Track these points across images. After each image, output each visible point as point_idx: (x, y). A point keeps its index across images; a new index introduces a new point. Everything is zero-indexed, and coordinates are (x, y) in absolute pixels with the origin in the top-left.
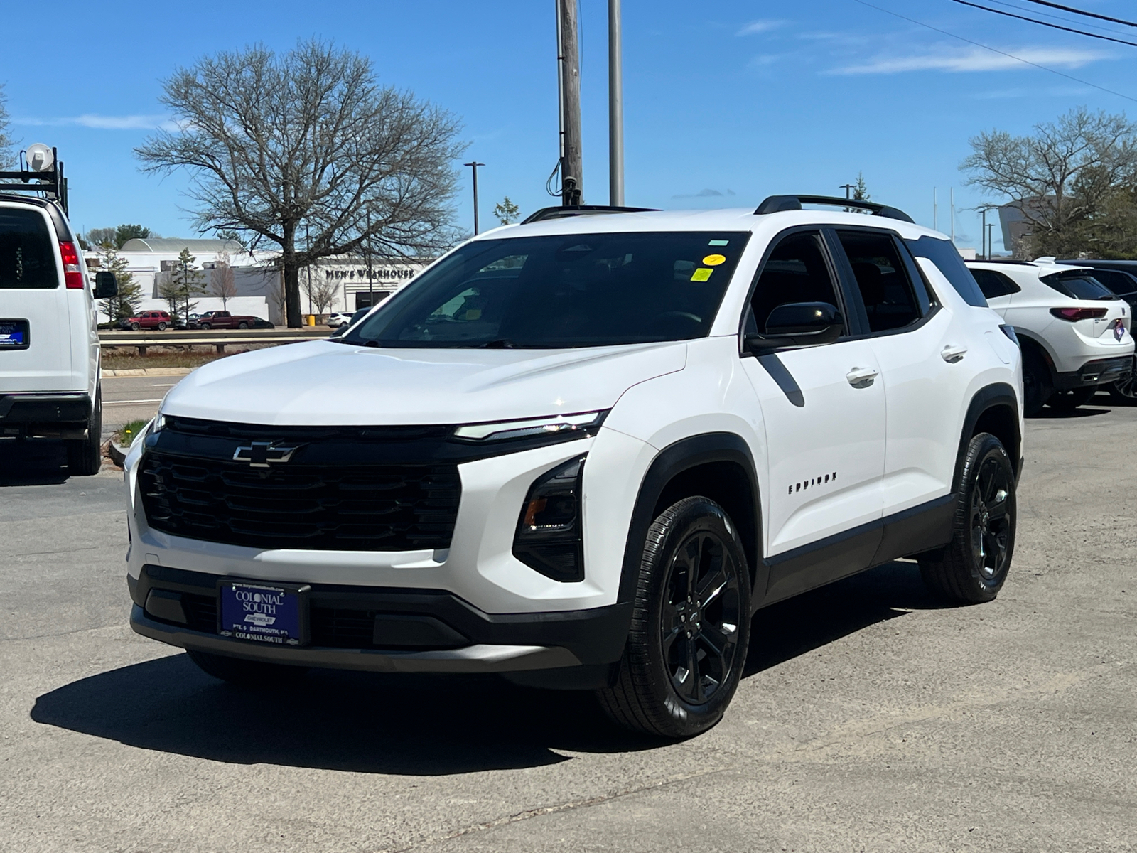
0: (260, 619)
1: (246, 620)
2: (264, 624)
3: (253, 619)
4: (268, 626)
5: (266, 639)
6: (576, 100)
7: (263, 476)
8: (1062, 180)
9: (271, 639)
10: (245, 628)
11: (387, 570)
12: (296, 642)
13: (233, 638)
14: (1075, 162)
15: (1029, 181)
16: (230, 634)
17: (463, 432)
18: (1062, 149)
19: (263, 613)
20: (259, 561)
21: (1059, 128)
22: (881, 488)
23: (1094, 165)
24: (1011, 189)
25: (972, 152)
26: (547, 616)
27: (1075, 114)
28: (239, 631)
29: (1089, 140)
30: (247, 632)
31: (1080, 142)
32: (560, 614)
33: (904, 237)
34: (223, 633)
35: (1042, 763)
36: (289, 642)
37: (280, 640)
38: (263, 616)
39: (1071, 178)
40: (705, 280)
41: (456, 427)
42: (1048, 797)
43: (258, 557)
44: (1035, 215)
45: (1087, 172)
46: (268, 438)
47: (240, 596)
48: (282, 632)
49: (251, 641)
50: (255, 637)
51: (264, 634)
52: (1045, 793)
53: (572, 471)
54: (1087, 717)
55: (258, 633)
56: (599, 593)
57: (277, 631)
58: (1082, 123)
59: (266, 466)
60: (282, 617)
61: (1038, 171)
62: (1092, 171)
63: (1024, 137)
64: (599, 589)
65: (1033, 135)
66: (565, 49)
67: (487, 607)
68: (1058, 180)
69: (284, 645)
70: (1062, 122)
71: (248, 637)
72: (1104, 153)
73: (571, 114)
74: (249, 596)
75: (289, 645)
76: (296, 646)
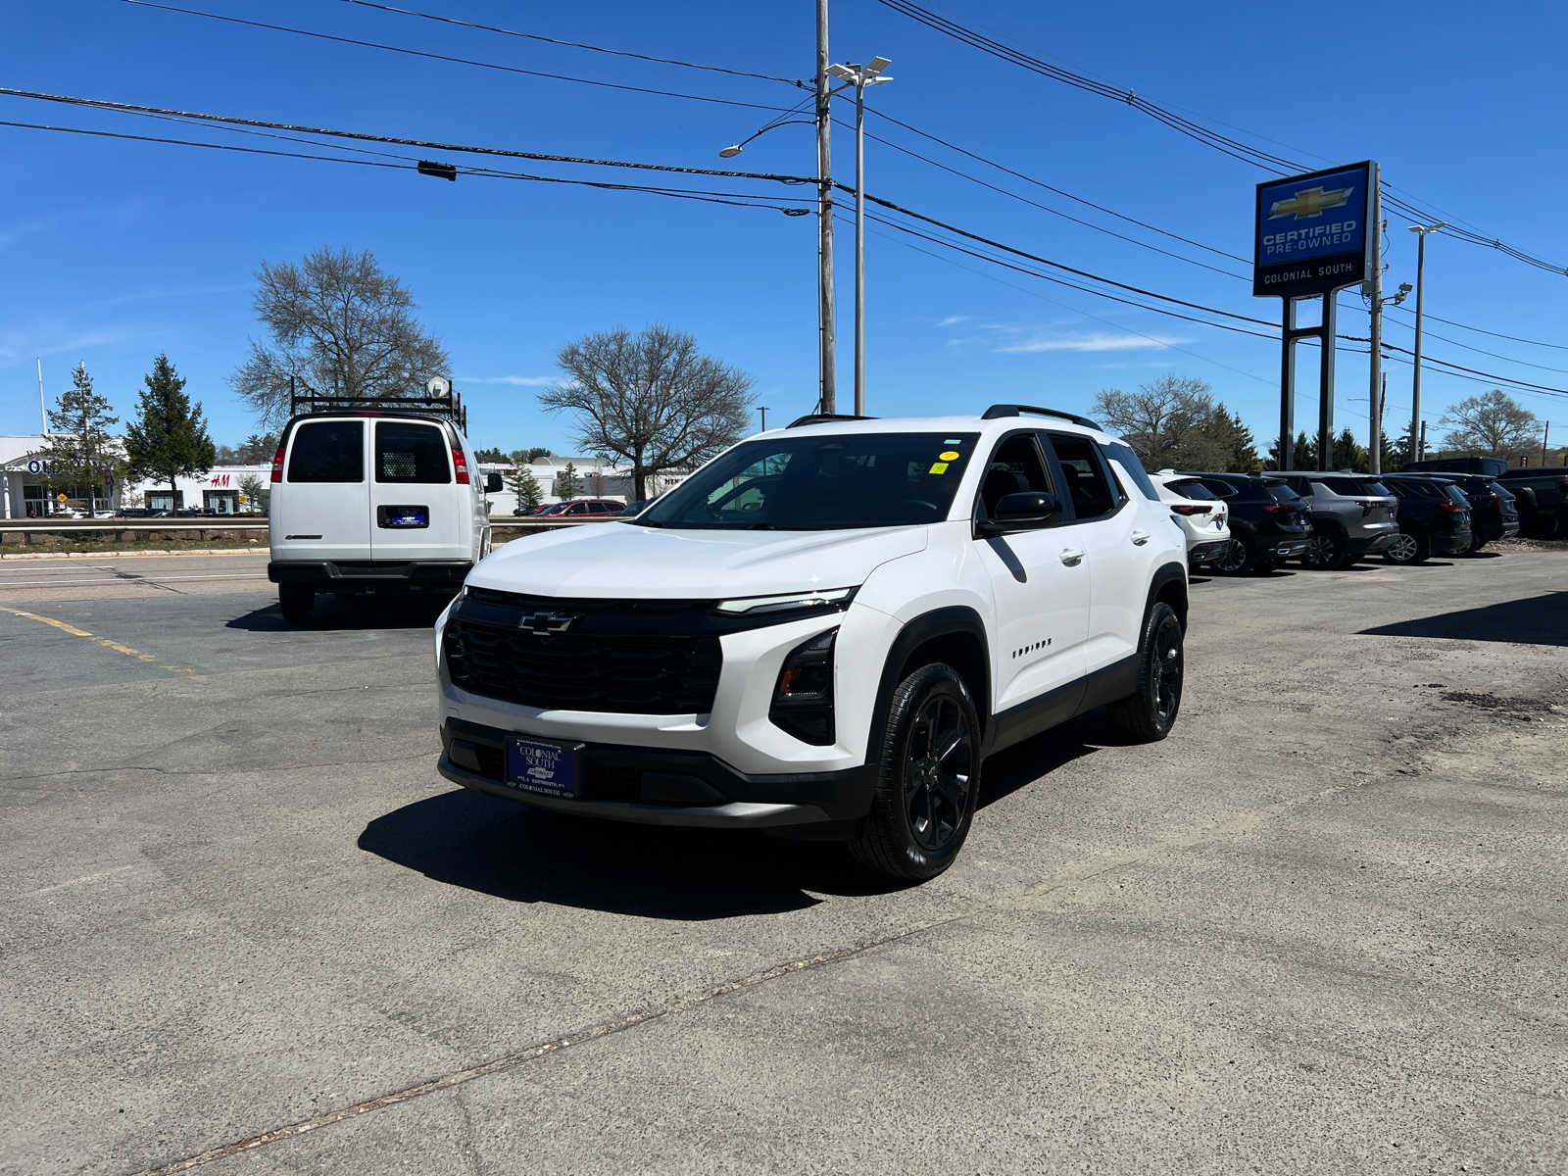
0: (541, 773)
1: (529, 773)
2: (544, 777)
3: (535, 772)
4: (547, 779)
5: (546, 791)
6: (832, 358)
8: (1157, 422)
9: (550, 791)
10: (528, 780)
11: (654, 732)
12: (571, 795)
13: (517, 788)
14: (1166, 410)
15: (1134, 422)
16: (514, 784)
17: (725, 606)
18: (1157, 401)
19: (543, 767)
20: (541, 720)
21: (1155, 387)
22: (1085, 650)
23: (1179, 412)
24: (1123, 428)
25: (1097, 403)
26: (800, 777)
27: (1167, 378)
28: (523, 783)
29: (1176, 395)
30: (530, 784)
31: (1169, 397)
32: (812, 775)
33: (1099, 442)
34: (509, 783)
35: (1256, 916)
36: (565, 794)
37: (558, 793)
38: (543, 770)
39: (1163, 421)
40: (942, 472)
41: (719, 601)
42: (1274, 961)
43: (539, 716)
44: (1138, 446)
45: (1173, 417)
46: (548, 609)
47: (524, 751)
48: (560, 785)
49: (533, 792)
50: (536, 789)
51: (544, 786)
52: (1269, 955)
53: (825, 643)
54: (1281, 863)
55: (539, 786)
56: (849, 756)
57: (555, 785)
58: (1171, 384)
59: (547, 634)
60: (560, 771)
61: (1140, 416)
62: (1177, 415)
63: (1131, 393)
64: (848, 751)
65: (1139, 392)
66: (825, 323)
67: (746, 768)
68: (1154, 422)
69: (562, 797)
70: (1157, 383)
71: (530, 788)
72: (1186, 404)
73: (828, 367)
74: (532, 752)
75: (565, 798)
76: (571, 799)
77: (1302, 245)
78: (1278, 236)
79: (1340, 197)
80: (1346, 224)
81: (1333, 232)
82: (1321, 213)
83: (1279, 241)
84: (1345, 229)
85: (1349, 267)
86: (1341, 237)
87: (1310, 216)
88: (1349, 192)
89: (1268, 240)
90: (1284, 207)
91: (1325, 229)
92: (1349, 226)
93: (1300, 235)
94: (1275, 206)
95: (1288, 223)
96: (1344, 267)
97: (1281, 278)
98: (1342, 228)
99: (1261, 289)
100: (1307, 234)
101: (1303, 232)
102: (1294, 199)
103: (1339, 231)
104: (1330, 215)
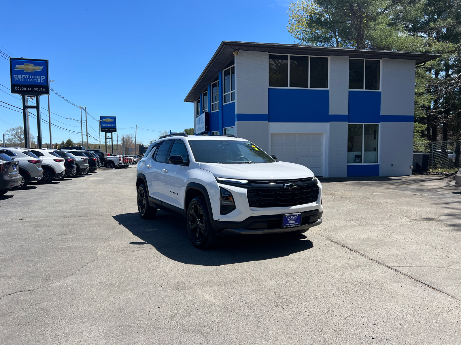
7: (291, 190)
9: (295, 226)
11: (312, 207)
16: (286, 227)
19: (293, 220)
20: (291, 209)
30: (289, 225)
34: (284, 227)
37: (297, 226)
41: (313, 177)
48: (297, 224)
50: (291, 226)
51: (293, 225)
55: (292, 225)
57: (295, 224)
59: (293, 188)
60: (297, 221)
71: (290, 226)
74: (290, 217)
75: (299, 226)
76: (300, 226)
77: (28, 80)
78: (19, 75)
79: (40, 68)
80: (42, 77)
81: (38, 78)
82: (33, 72)
83: (19, 78)
84: (42, 78)
85: (44, 90)
86: (41, 80)
87: (29, 72)
88: (42, 67)
89: (15, 76)
90: (20, 67)
91: (35, 77)
92: (43, 77)
93: (27, 77)
94: (17, 66)
95: (21, 72)
96: (42, 89)
97: (21, 89)
98: (41, 78)
99: (13, 91)
100: (29, 77)
101: (28, 76)
102: (24, 65)
103: (40, 79)
104: (36, 73)
